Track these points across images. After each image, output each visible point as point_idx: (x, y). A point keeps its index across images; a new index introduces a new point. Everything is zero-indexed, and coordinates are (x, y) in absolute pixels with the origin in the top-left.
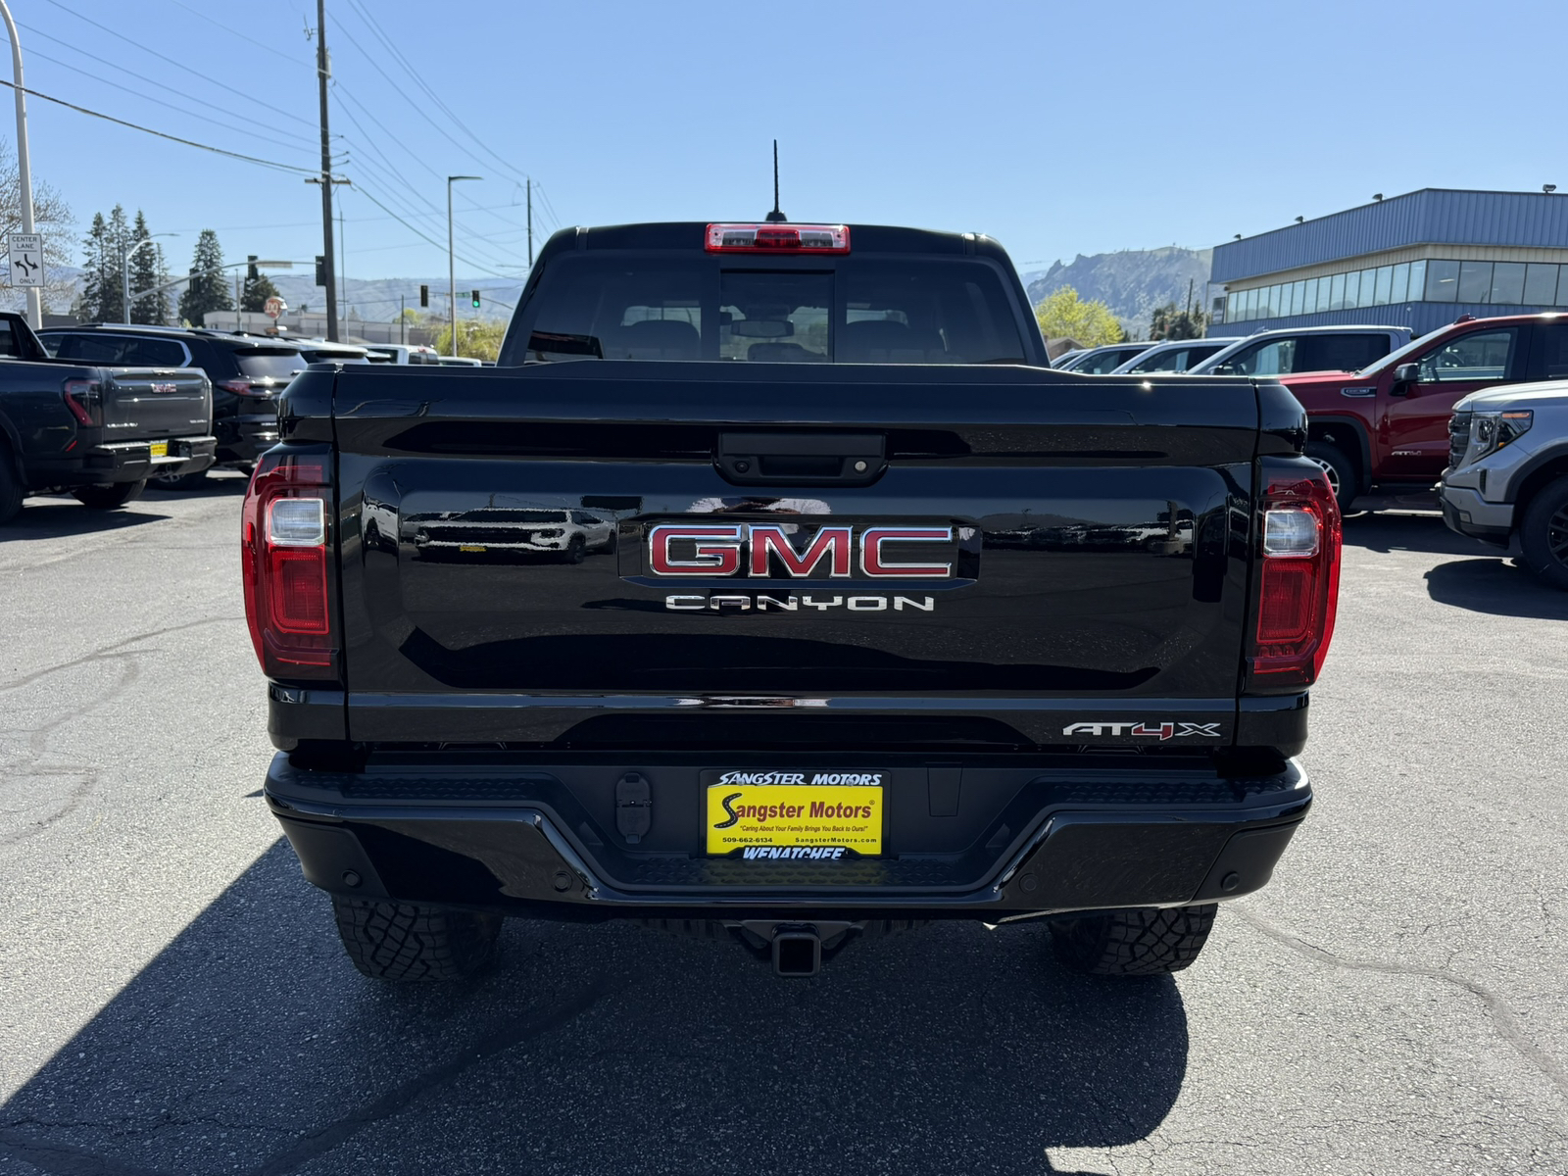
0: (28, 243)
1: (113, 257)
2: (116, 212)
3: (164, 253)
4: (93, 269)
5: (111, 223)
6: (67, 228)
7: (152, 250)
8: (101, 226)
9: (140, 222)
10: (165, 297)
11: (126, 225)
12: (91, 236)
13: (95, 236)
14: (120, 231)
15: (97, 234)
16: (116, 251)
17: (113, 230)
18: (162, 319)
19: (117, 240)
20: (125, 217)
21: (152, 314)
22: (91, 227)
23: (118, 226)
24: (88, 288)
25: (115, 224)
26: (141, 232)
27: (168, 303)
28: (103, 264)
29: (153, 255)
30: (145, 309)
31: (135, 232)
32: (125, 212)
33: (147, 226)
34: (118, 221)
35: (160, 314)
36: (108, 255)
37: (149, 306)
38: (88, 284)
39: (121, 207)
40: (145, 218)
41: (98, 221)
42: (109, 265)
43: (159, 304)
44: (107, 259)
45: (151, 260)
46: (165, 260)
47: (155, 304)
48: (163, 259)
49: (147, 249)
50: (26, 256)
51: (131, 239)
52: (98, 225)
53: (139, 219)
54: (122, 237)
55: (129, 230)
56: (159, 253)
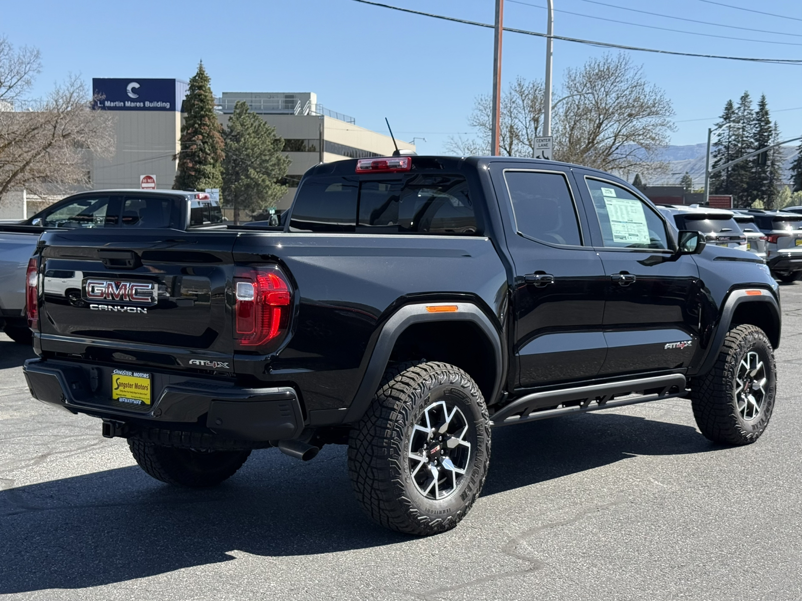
0: (545, 143)
1: (738, 135)
2: (744, 98)
3: (779, 129)
4: (720, 147)
5: (739, 108)
6: (668, 119)
7: (770, 127)
8: (731, 111)
9: (763, 105)
10: (776, 167)
11: (751, 108)
12: (722, 120)
13: (725, 119)
14: (745, 113)
15: (727, 117)
16: (741, 130)
17: (740, 114)
18: (772, 185)
19: (742, 121)
20: (751, 102)
21: (765, 182)
22: (722, 112)
23: (745, 110)
24: (716, 162)
25: (742, 109)
26: (763, 112)
27: (780, 172)
28: (730, 142)
29: (770, 131)
30: (760, 178)
31: (757, 113)
32: (751, 98)
33: (767, 107)
34: (745, 106)
35: (771, 182)
36: (734, 135)
37: (763, 175)
38: (716, 160)
39: (749, 93)
40: (767, 101)
41: (729, 106)
42: (733, 142)
43: (771, 173)
44: (733, 137)
45: (769, 136)
46: (780, 135)
47: (768, 173)
48: (778, 135)
49: (765, 127)
50: (543, 152)
51: (754, 120)
52: (729, 110)
53: (762, 102)
54: (747, 119)
55: (753, 112)
56: (775, 130)
